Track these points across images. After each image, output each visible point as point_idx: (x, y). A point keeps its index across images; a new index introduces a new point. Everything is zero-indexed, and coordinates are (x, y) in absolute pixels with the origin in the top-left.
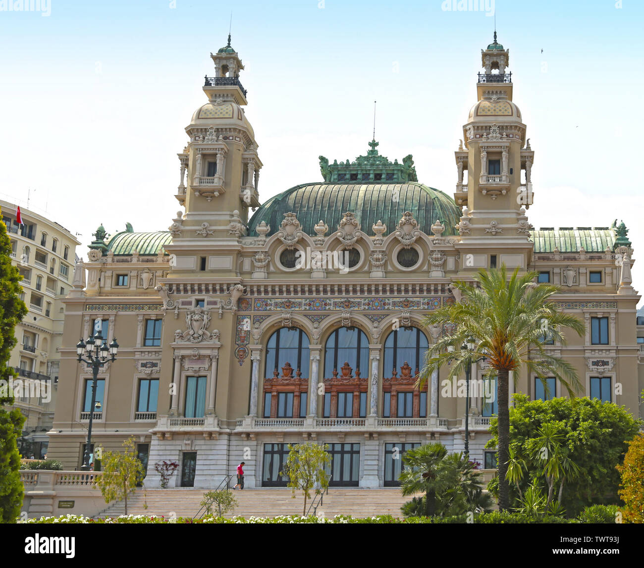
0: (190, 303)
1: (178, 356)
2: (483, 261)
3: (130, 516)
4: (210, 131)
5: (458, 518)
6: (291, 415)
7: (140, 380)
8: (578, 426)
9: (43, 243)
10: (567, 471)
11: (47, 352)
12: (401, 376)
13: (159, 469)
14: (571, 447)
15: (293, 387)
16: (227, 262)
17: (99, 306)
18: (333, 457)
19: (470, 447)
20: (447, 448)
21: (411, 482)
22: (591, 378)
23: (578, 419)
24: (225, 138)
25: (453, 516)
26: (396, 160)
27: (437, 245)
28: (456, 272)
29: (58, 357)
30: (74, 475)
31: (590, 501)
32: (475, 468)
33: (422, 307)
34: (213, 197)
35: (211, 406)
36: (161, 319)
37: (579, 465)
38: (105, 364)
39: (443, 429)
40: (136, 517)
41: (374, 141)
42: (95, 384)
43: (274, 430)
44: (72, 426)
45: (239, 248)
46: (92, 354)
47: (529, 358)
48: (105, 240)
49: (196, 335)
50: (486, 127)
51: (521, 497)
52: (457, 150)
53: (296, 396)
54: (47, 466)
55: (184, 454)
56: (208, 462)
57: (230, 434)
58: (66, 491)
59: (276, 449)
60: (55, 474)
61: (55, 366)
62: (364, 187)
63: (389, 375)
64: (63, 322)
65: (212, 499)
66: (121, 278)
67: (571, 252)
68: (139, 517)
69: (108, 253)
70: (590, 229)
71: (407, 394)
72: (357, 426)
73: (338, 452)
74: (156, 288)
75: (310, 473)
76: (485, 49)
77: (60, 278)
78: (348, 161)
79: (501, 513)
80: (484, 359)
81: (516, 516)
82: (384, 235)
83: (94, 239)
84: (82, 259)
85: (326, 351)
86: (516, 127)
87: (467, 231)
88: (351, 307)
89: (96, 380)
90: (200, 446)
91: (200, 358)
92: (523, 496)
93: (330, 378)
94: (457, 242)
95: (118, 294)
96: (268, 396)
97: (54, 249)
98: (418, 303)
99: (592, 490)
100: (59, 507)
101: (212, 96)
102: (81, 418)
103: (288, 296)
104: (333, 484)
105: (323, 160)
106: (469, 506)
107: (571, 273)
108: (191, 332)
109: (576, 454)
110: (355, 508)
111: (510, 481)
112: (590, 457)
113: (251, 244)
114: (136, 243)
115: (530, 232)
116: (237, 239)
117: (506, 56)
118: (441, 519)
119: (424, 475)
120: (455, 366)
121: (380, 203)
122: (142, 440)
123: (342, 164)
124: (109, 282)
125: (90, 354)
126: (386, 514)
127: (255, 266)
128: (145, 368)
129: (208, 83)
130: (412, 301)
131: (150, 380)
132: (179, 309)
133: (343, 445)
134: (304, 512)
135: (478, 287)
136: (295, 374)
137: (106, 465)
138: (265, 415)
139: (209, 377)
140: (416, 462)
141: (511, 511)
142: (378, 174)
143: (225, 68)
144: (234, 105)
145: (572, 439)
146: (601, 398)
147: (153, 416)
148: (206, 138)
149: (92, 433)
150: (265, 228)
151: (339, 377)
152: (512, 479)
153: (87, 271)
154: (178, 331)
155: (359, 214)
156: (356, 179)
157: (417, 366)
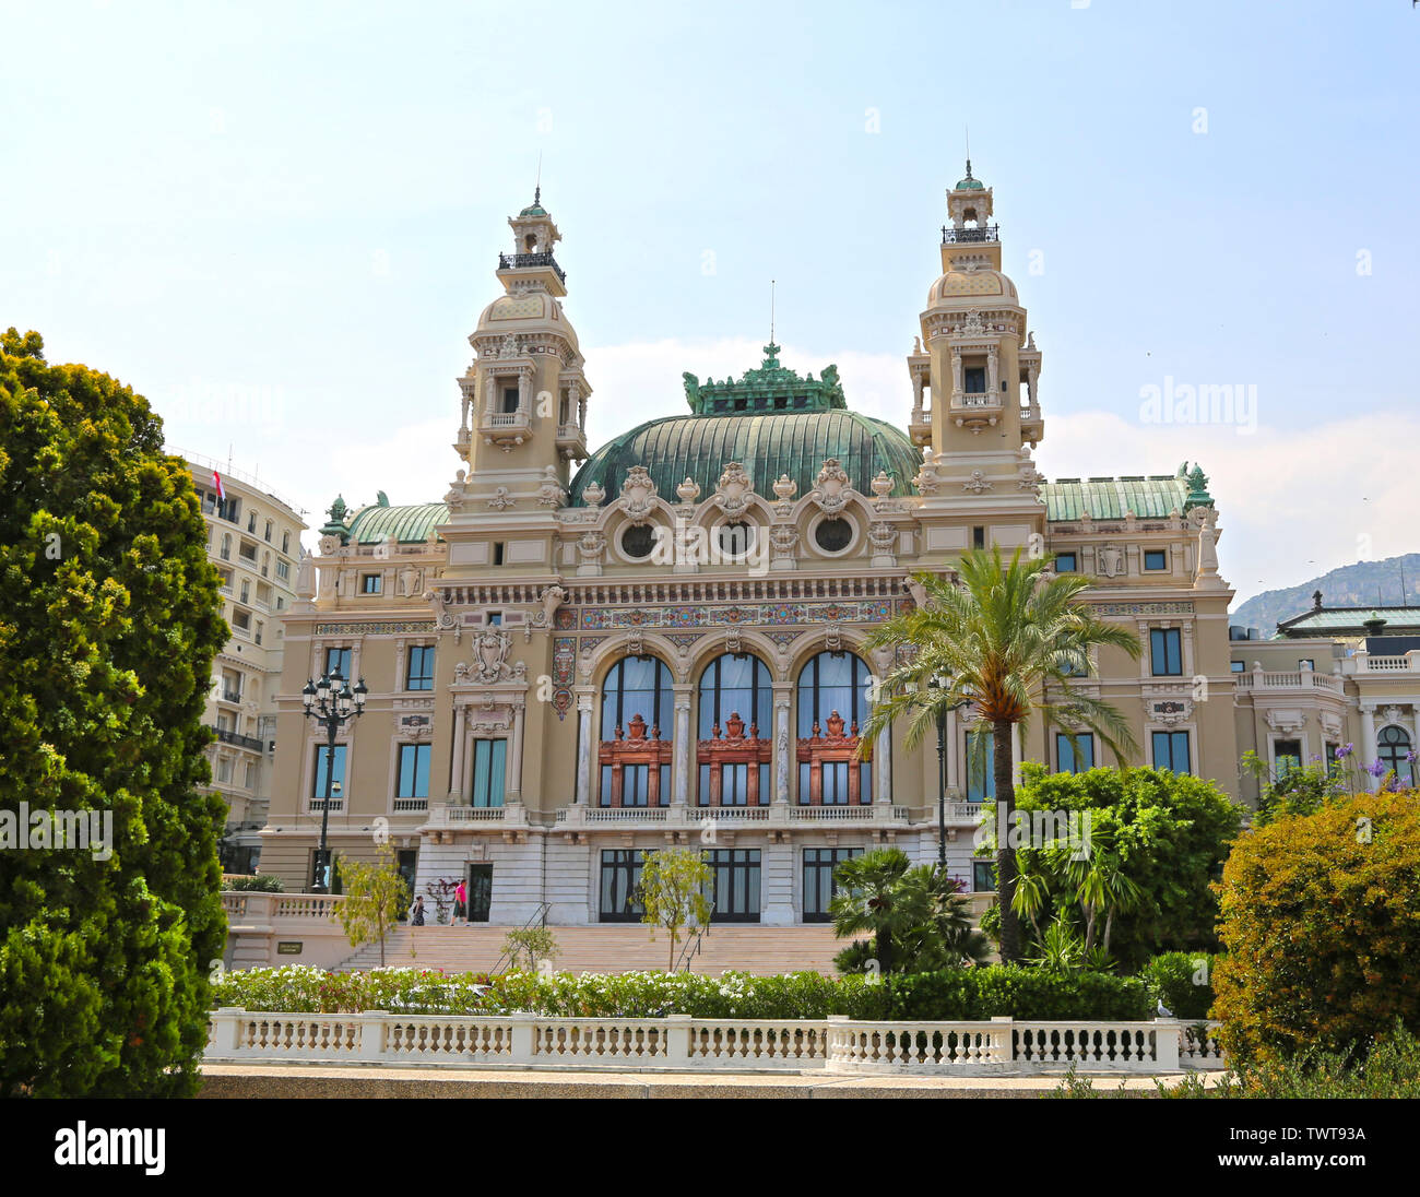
0: (478, 619)
1: (461, 707)
2: (961, 538)
3: (389, 969)
4: (508, 339)
5: (931, 976)
6: (645, 803)
7: (401, 745)
8: (1135, 816)
9: (251, 528)
10: (1117, 895)
11: (257, 701)
12: (827, 735)
13: (434, 891)
14: (1122, 852)
15: (647, 756)
16: (537, 550)
17: (337, 626)
18: (716, 872)
19: (948, 854)
20: (909, 856)
21: (849, 914)
22: (1154, 733)
23: (1134, 805)
24: (532, 350)
25: (923, 973)
26: (810, 375)
27: (881, 513)
28: (915, 556)
29: (274, 709)
30: (301, 901)
31: (1159, 945)
32: (959, 890)
33: (859, 617)
34: (514, 445)
35: (515, 788)
36: (433, 646)
37: (1138, 883)
38: (346, 721)
39: (901, 824)
40: (399, 970)
41: (772, 344)
42: (331, 752)
43: (618, 828)
44: (297, 821)
45: (555, 527)
46: (327, 704)
47: (1045, 701)
48: (345, 520)
49: (488, 672)
50: (959, 314)
51: (1039, 940)
52: (911, 354)
53: (653, 770)
54: (260, 886)
55: (472, 866)
56: (510, 881)
57: (545, 835)
58: (291, 926)
59: (621, 859)
60: (272, 899)
61: (270, 724)
62: (757, 420)
63: (807, 734)
64: (282, 653)
65: (519, 942)
66: (370, 580)
67: (1112, 519)
68: (403, 970)
69: (350, 541)
70: (1142, 479)
71: (839, 765)
72: (756, 820)
73: (724, 865)
74: (424, 595)
75: (678, 899)
76: (952, 188)
77: (278, 583)
78: (730, 378)
79: (1006, 966)
80: (968, 704)
81: (1032, 972)
82: (793, 498)
83: (329, 519)
84: (310, 551)
85: (700, 695)
86: (1009, 313)
87: (932, 488)
88: (741, 620)
89: (332, 745)
90: (498, 855)
91: (495, 708)
92: (1043, 938)
93: (708, 740)
94: (915, 507)
95: (366, 607)
96: (607, 771)
97: (268, 537)
98: (853, 612)
99: (1163, 927)
100: (279, 952)
101: (511, 284)
102: (311, 808)
103: (637, 604)
104: (717, 918)
105: (690, 378)
106: (950, 955)
107: (1113, 555)
108: (482, 667)
109: (1132, 864)
110: (756, 958)
111: (1020, 912)
112: (1156, 869)
113: (575, 519)
114: (394, 524)
115: (1040, 486)
116: (553, 512)
117: (988, 198)
118: (903, 979)
119: (872, 903)
120: (919, 716)
121: (785, 446)
122: (406, 844)
123: (721, 384)
124: (351, 587)
125: (323, 704)
126: (809, 969)
127: (581, 556)
128: (408, 726)
129: (504, 265)
130: (842, 609)
131: (417, 745)
132: (461, 628)
133: (732, 852)
134: (671, 966)
135: (955, 581)
136: (649, 733)
137: (350, 884)
138: (603, 803)
139: (510, 740)
140: (858, 882)
141: (1022, 964)
142: (780, 399)
143: (531, 240)
144: (547, 297)
145: (1125, 840)
146: (1172, 768)
147: (423, 805)
148: (502, 351)
149: (328, 832)
150: (597, 494)
151: (722, 737)
152: (1024, 909)
153: (318, 571)
154: (459, 665)
155: (751, 464)
156: (744, 408)
157: (855, 717)
